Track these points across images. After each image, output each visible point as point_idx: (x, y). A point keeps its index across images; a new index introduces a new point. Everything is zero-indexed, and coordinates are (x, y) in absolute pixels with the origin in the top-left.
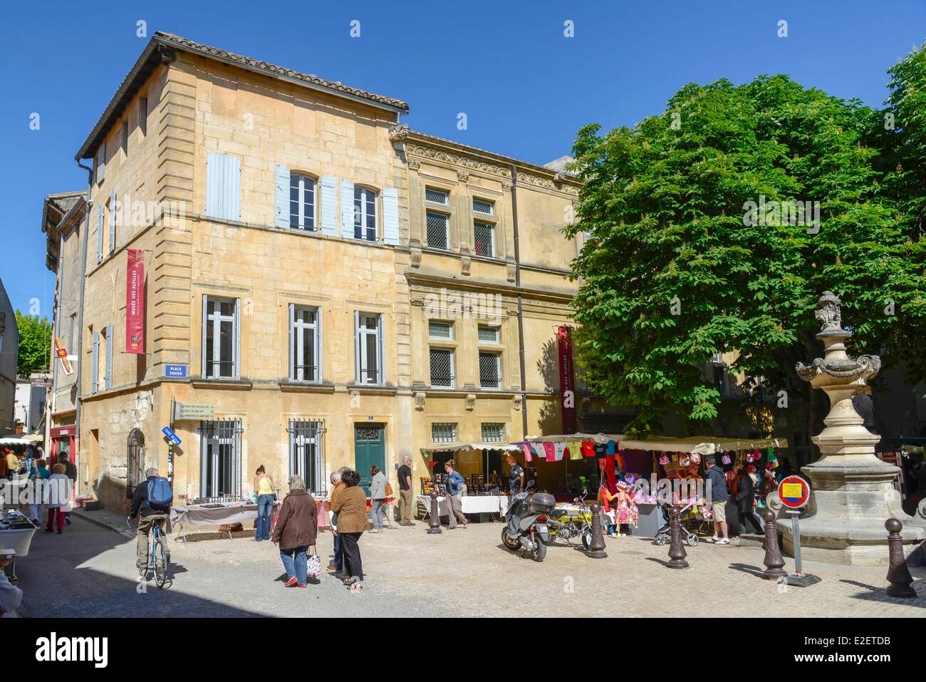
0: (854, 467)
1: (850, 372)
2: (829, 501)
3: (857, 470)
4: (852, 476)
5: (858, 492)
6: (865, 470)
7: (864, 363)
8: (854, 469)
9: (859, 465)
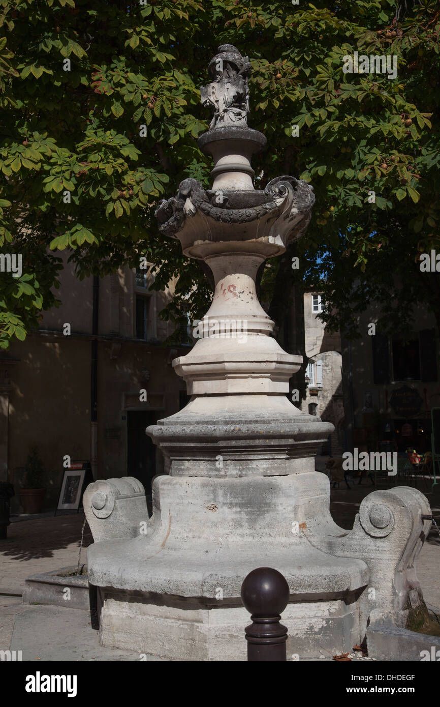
0: (240, 422)
1: (251, 211)
2: (186, 502)
3: (244, 428)
4: (234, 443)
5: (244, 480)
6: (261, 428)
7: (281, 193)
8: (238, 427)
9: (251, 417)
